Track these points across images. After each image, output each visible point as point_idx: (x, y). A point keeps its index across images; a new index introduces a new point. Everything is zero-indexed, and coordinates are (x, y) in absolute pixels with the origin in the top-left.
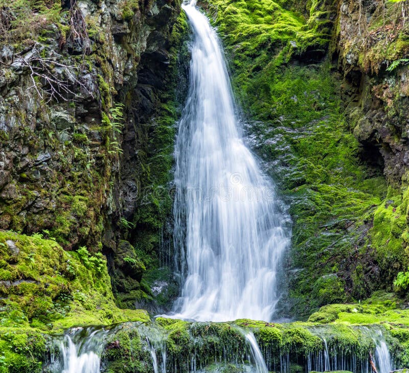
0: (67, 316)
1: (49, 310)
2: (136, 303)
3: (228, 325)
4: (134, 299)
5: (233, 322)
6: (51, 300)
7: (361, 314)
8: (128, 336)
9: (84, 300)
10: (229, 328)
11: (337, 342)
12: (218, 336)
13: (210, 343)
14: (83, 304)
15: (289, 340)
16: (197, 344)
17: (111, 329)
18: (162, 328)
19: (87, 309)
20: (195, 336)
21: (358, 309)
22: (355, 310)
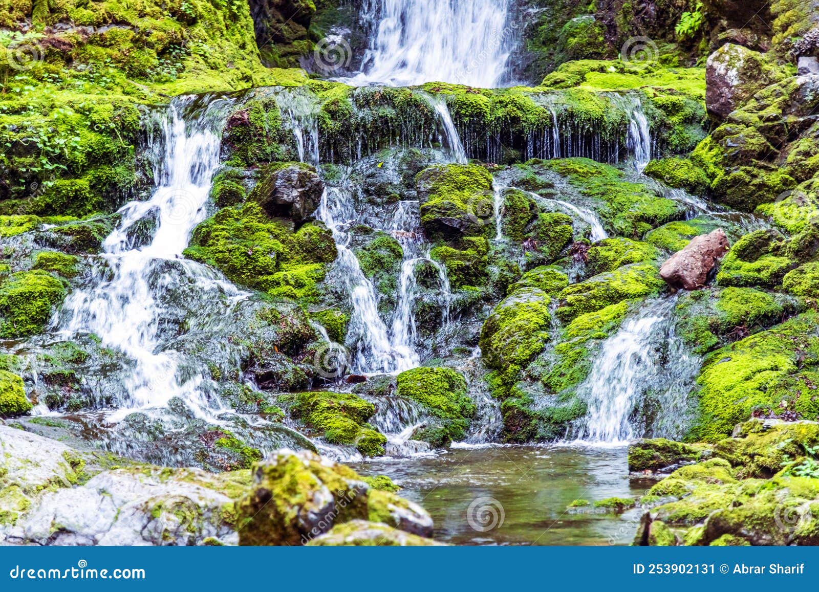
0: (179, 78)
1: (152, 69)
2: (302, 59)
3: (408, 90)
4: (297, 53)
5: (420, 87)
6: (155, 55)
7: (619, 75)
8: (261, 107)
9: (207, 55)
10: (411, 95)
11: (572, 115)
12: (394, 107)
13: (382, 117)
14: (206, 61)
15: (500, 113)
16: (362, 119)
17: (238, 97)
18: (314, 95)
19: (212, 68)
20: (361, 107)
21: (616, 67)
22: (613, 69)
